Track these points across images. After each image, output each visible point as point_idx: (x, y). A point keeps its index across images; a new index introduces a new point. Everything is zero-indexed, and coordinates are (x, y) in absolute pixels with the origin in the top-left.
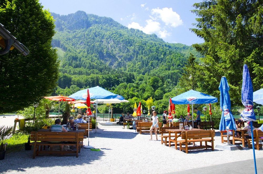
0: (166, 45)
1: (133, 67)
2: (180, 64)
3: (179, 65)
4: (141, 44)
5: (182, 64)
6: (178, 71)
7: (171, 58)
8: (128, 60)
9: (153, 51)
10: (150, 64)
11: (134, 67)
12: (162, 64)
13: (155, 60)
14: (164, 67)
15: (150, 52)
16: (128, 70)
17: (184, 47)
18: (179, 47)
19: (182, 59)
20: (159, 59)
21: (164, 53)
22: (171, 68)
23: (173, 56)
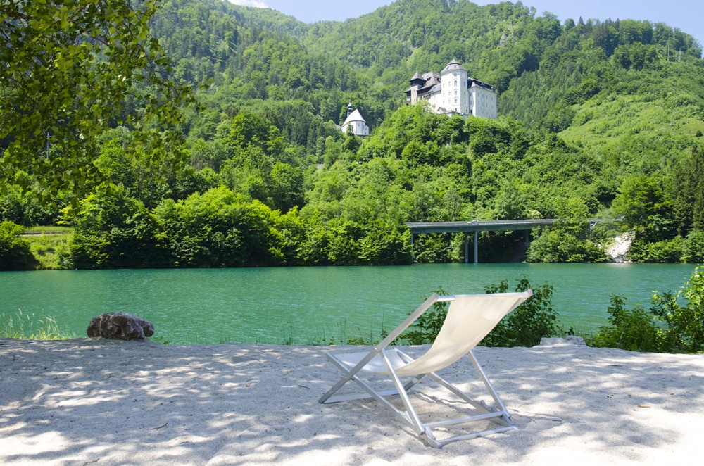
2: (302, 79)
3: (297, 83)
5: (309, 80)
6: (300, 101)
7: (265, 53)
17: (291, 25)
18: (272, 23)
19: (306, 61)
20: (214, 55)
21: (231, 32)
22: (272, 89)
23: (271, 47)
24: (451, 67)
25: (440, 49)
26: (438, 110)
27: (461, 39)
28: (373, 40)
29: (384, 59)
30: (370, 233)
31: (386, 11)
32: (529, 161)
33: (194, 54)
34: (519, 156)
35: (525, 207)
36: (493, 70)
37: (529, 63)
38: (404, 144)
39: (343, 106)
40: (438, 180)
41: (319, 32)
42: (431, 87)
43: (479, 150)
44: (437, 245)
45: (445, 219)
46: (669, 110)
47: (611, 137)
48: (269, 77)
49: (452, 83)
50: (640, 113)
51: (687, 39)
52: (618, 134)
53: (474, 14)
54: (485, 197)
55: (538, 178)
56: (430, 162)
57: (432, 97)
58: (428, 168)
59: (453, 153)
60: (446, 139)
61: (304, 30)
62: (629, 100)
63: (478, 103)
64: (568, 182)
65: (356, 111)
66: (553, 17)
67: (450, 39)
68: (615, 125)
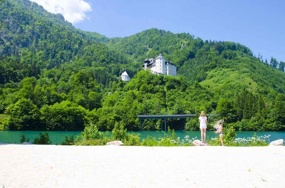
0: (78, 32)
1: (31, 56)
2: (106, 59)
3: (103, 61)
4: (44, 23)
5: (108, 60)
6: (104, 68)
7: (92, 49)
8: (22, 46)
9: (63, 37)
10: (58, 55)
11: (33, 57)
12: (79, 57)
13: (66, 49)
14: (82, 61)
15: (58, 38)
16: (24, 60)
17: (103, 39)
18: (96, 38)
19: (107, 52)
20: (73, 49)
21: (79, 41)
22: (93, 63)
23: (94, 47)
24: (159, 57)
25: (159, 49)
26: (154, 72)
27: (167, 46)
28: (134, 45)
29: (138, 52)
30: (123, 119)
31: (139, 35)
32: (187, 92)
33: (65, 49)
34: (184, 90)
35: (185, 109)
36: (178, 57)
37: (191, 56)
38: (141, 85)
39: (121, 70)
40: (153, 99)
41: (114, 41)
42: (152, 64)
43: (169, 88)
44: (151, 124)
45: (154, 114)
46: (240, 75)
47: (220, 84)
48: (93, 58)
49: (160, 63)
50: (230, 75)
51: (248, 49)
52: (222, 83)
53: (172, 37)
54: (170, 106)
55: (190, 99)
56: (150, 92)
57: (152, 68)
58: (149, 94)
59: (159, 89)
60: (157, 84)
61: (108, 41)
62: (227, 71)
63: (169, 70)
64: (201, 101)
65: (125, 72)
66: (201, 39)
67: (163, 45)
68: (221, 80)
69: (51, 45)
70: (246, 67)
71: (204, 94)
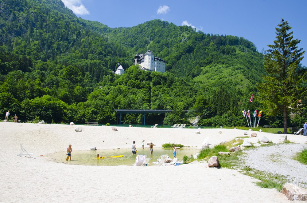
0: (78, 21)
1: (25, 46)
2: (103, 52)
3: (100, 53)
4: (40, 11)
5: (106, 52)
6: (100, 61)
7: (89, 41)
8: (15, 34)
9: (60, 27)
10: (55, 46)
11: (27, 47)
12: (76, 49)
13: (63, 40)
14: (78, 53)
15: (55, 28)
16: (17, 50)
17: (106, 29)
18: (97, 28)
19: (105, 45)
20: (70, 40)
21: (77, 32)
22: (90, 56)
23: (92, 39)
24: (148, 53)
25: (160, 42)
26: (143, 68)
27: (168, 39)
28: (135, 37)
29: (139, 45)
30: (100, 113)
31: (141, 26)
32: (172, 88)
33: (61, 40)
34: (169, 86)
35: (167, 105)
36: (176, 52)
37: (190, 50)
38: (128, 80)
39: (117, 64)
40: (139, 94)
41: (116, 32)
42: (142, 59)
43: (155, 84)
44: (132, 118)
45: (136, 108)
46: (233, 71)
47: (212, 80)
48: (90, 50)
49: (148, 59)
50: (224, 72)
51: (251, 44)
52: (214, 79)
53: (174, 29)
54: (154, 101)
55: (174, 95)
56: (137, 88)
57: (141, 63)
58: (135, 89)
59: (145, 84)
60: (143, 79)
61: (110, 31)
62: (221, 67)
63: (157, 66)
64: (184, 97)
65: (121, 66)
66: (202, 33)
67: (164, 38)
68: (214, 76)
69: (46, 36)
70: (241, 63)
71: (188, 91)
